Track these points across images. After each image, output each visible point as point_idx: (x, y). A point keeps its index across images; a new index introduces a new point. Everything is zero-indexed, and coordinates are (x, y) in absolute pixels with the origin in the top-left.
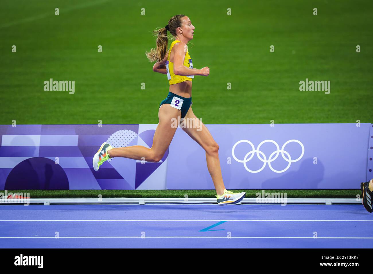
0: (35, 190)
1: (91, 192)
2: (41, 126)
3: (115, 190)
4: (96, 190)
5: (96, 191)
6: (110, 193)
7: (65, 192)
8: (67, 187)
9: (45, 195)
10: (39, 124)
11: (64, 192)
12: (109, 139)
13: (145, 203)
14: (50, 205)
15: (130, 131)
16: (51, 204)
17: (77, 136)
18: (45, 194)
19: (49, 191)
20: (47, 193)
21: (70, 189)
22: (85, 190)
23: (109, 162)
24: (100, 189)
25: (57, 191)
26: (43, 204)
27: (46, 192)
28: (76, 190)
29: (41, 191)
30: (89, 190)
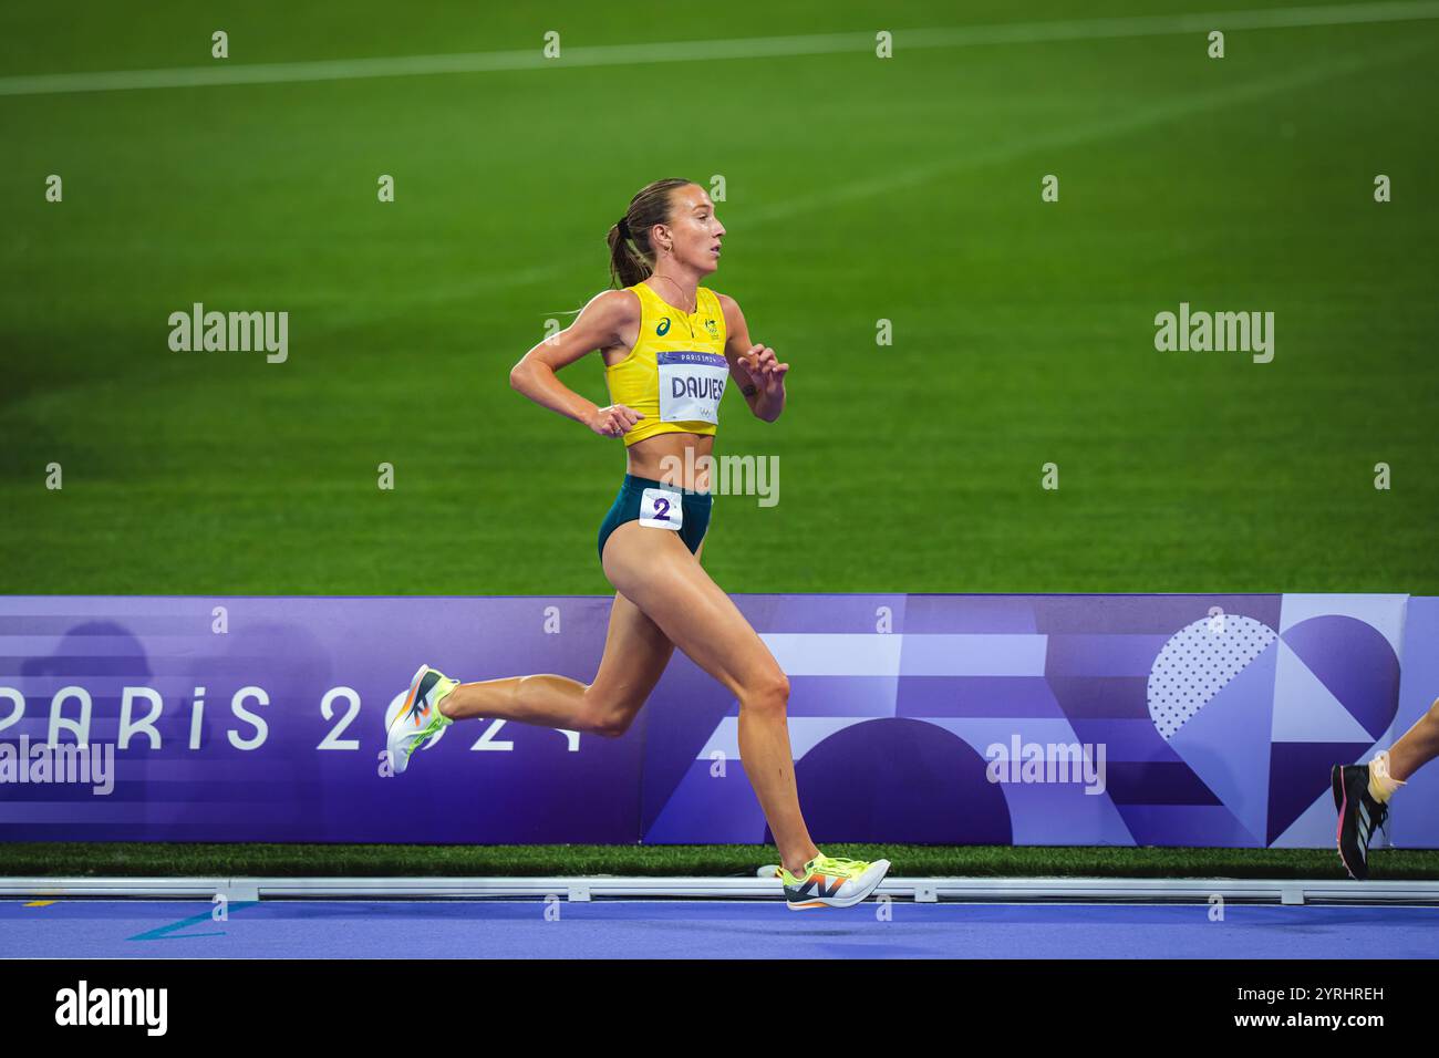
0: (881, 844)
1: (1095, 854)
2: (905, 597)
3: (1189, 848)
4: (1116, 847)
5: (1115, 852)
6: (1169, 860)
7: (997, 854)
8: (1003, 837)
9: (918, 865)
10: (896, 591)
11: (991, 855)
12: (1165, 648)
13: (1307, 900)
14: (940, 901)
15: (1246, 619)
16: (941, 898)
17: (1045, 637)
18: (921, 863)
19: (936, 850)
20: (926, 856)
21: (1016, 841)
22: (1072, 847)
23: (1166, 739)
24: (1133, 842)
25: (966, 849)
26: (911, 898)
27: (922, 854)
28: (1038, 847)
29: (905, 848)
30: (1088, 847)
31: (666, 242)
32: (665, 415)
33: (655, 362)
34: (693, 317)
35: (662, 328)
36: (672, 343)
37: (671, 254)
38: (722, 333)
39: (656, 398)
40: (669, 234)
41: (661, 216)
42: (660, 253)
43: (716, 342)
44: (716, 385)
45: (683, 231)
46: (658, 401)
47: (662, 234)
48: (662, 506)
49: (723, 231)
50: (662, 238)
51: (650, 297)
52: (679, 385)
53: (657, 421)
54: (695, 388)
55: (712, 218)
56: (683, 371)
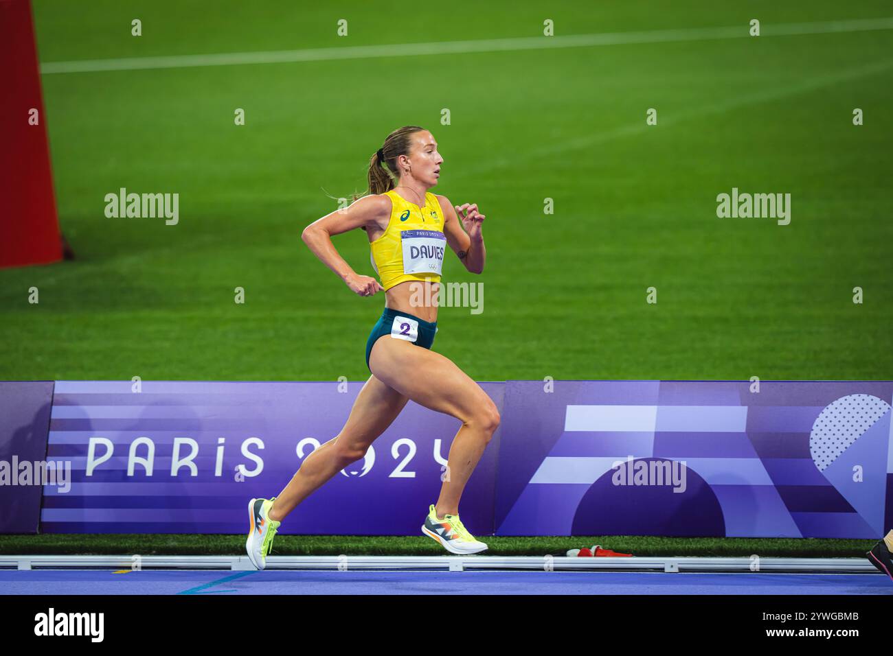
0: (644, 536)
1: (776, 542)
2: (659, 383)
3: (836, 539)
4: (790, 538)
5: (789, 541)
6: (824, 545)
7: (715, 543)
8: (719, 531)
9: (666, 549)
10: (653, 379)
11: (712, 543)
12: (821, 415)
14: (680, 572)
15: (871, 397)
16: (681, 570)
17: (746, 407)
18: (668, 548)
19: (678, 540)
20: (672, 544)
21: (728, 534)
22: (763, 538)
23: (821, 471)
24: (801, 536)
25: (696, 539)
26: (662, 570)
27: (669, 542)
28: (741, 538)
29: (659, 539)
30: (773, 538)
31: (407, 166)
32: (407, 270)
33: (399, 237)
34: (423, 209)
35: (404, 217)
36: (410, 225)
37: (409, 174)
38: (441, 219)
39: (401, 259)
40: (409, 161)
41: (404, 150)
42: (403, 173)
43: (438, 224)
44: (439, 251)
45: (417, 160)
46: (403, 261)
47: (405, 161)
48: (405, 327)
49: (442, 160)
50: (404, 163)
51: (398, 199)
52: (415, 250)
53: (402, 273)
54: (426, 252)
55: (435, 152)
56: (418, 242)
